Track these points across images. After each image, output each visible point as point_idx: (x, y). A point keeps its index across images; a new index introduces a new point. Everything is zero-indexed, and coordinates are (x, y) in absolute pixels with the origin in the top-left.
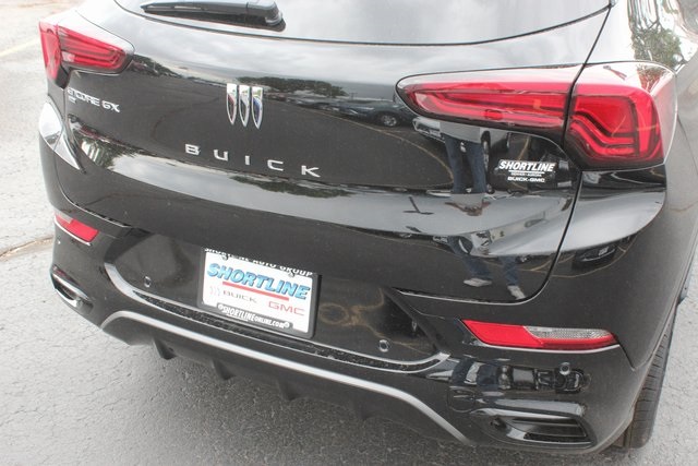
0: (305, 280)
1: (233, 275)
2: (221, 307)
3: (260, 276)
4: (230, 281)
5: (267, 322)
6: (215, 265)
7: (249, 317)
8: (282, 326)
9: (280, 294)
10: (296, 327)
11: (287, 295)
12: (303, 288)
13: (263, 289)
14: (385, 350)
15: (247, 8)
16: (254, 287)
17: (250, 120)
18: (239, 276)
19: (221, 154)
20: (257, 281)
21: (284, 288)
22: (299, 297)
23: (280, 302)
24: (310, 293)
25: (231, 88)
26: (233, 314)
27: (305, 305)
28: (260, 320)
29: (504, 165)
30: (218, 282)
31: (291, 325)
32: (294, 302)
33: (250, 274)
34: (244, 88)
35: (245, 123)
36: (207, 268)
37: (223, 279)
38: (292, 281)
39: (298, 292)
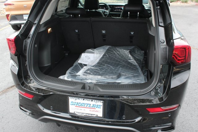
0: (100, 104)
1: (78, 104)
2: (75, 113)
4: (77, 106)
5: (90, 115)
6: (72, 102)
7: (84, 115)
8: (94, 116)
9: (93, 108)
11: (95, 108)
13: (88, 107)
14: (124, 118)
16: (85, 107)
18: (80, 104)
20: (86, 105)
21: (94, 106)
22: (99, 108)
23: (93, 110)
24: (102, 107)
26: (79, 114)
27: (101, 110)
28: (88, 115)
30: (74, 106)
31: (97, 115)
32: (97, 109)
33: (83, 104)
36: (70, 103)
37: (75, 105)
38: (96, 104)
39: (98, 106)
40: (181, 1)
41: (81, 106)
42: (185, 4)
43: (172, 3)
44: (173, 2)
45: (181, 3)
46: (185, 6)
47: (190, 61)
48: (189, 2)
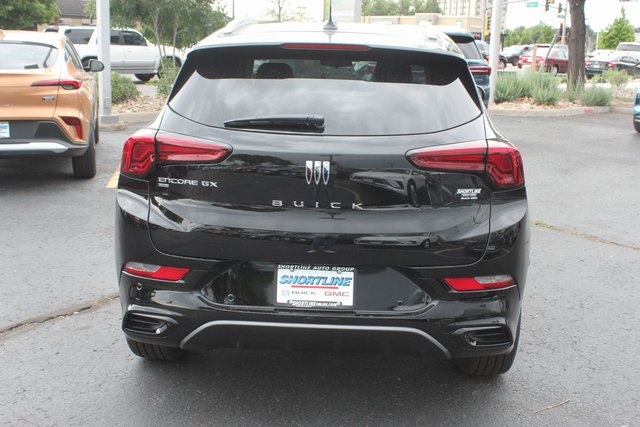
0: (349, 274)
1: (298, 280)
2: (291, 302)
3: (318, 278)
4: (296, 284)
5: (326, 305)
6: (284, 276)
7: (312, 304)
8: (335, 305)
9: (332, 286)
10: (344, 304)
11: (337, 286)
12: (347, 279)
13: (320, 285)
15: (307, 120)
16: (314, 285)
17: (321, 180)
18: (303, 280)
19: (299, 203)
20: (316, 281)
21: (335, 281)
22: (345, 285)
23: (332, 291)
24: (352, 281)
25: (309, 164)
26: (302, 305)
27: (350, 289)
28: (320, 304)
29: (459, 191)
30: (287, 287)
31: (341, 303)
32: (342, 289)
33: (310, 277)
34: (318, 164)
35: (317, 183)
36: (279, 279)
37: (291, 284)
38: (340, 276)
39: (344, 282)
40: (532, 100)
41: (306, 283)
42: (550, 109)
43: (500, 105)
44: (504, 101)
45: (534, 106)
46: (549, 117)
47: (524, 183)
48: (560, 103)
